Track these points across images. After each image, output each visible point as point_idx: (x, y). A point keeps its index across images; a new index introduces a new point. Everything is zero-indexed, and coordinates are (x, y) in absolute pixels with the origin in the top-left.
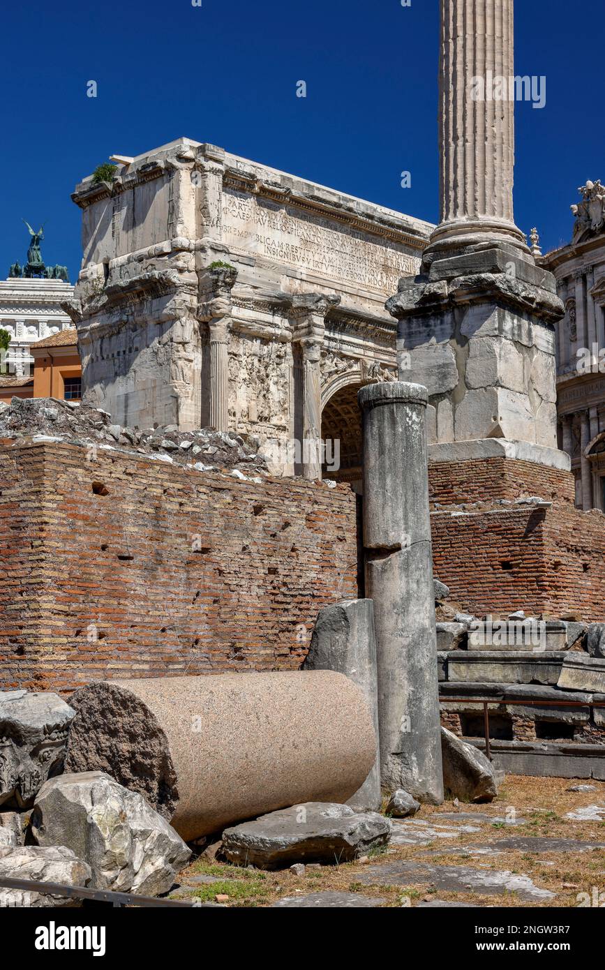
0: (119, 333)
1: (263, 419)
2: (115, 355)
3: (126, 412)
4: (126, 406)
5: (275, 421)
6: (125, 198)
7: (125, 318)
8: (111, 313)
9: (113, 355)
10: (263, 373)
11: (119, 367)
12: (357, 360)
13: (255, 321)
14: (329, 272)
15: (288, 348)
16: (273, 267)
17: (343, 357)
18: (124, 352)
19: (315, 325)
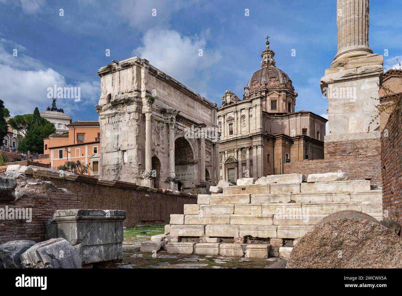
0: (115, 116)
1: (158, 145)
2: (114, 123)
3: (118, 140)
4: (118, 139)
5: (161, 146)
6: (116, 74)
7: (117, 111)
8: (112, 110)
9: (113, 123)
10: (158, 132)
11: (115, 126)
12: (181, 130)
13: (157, 116)
14: (175, 104)
15: (165, 125)
16: (161, 100)
17: (178, 129)
18: (117, 122)
19: (173, 118)
